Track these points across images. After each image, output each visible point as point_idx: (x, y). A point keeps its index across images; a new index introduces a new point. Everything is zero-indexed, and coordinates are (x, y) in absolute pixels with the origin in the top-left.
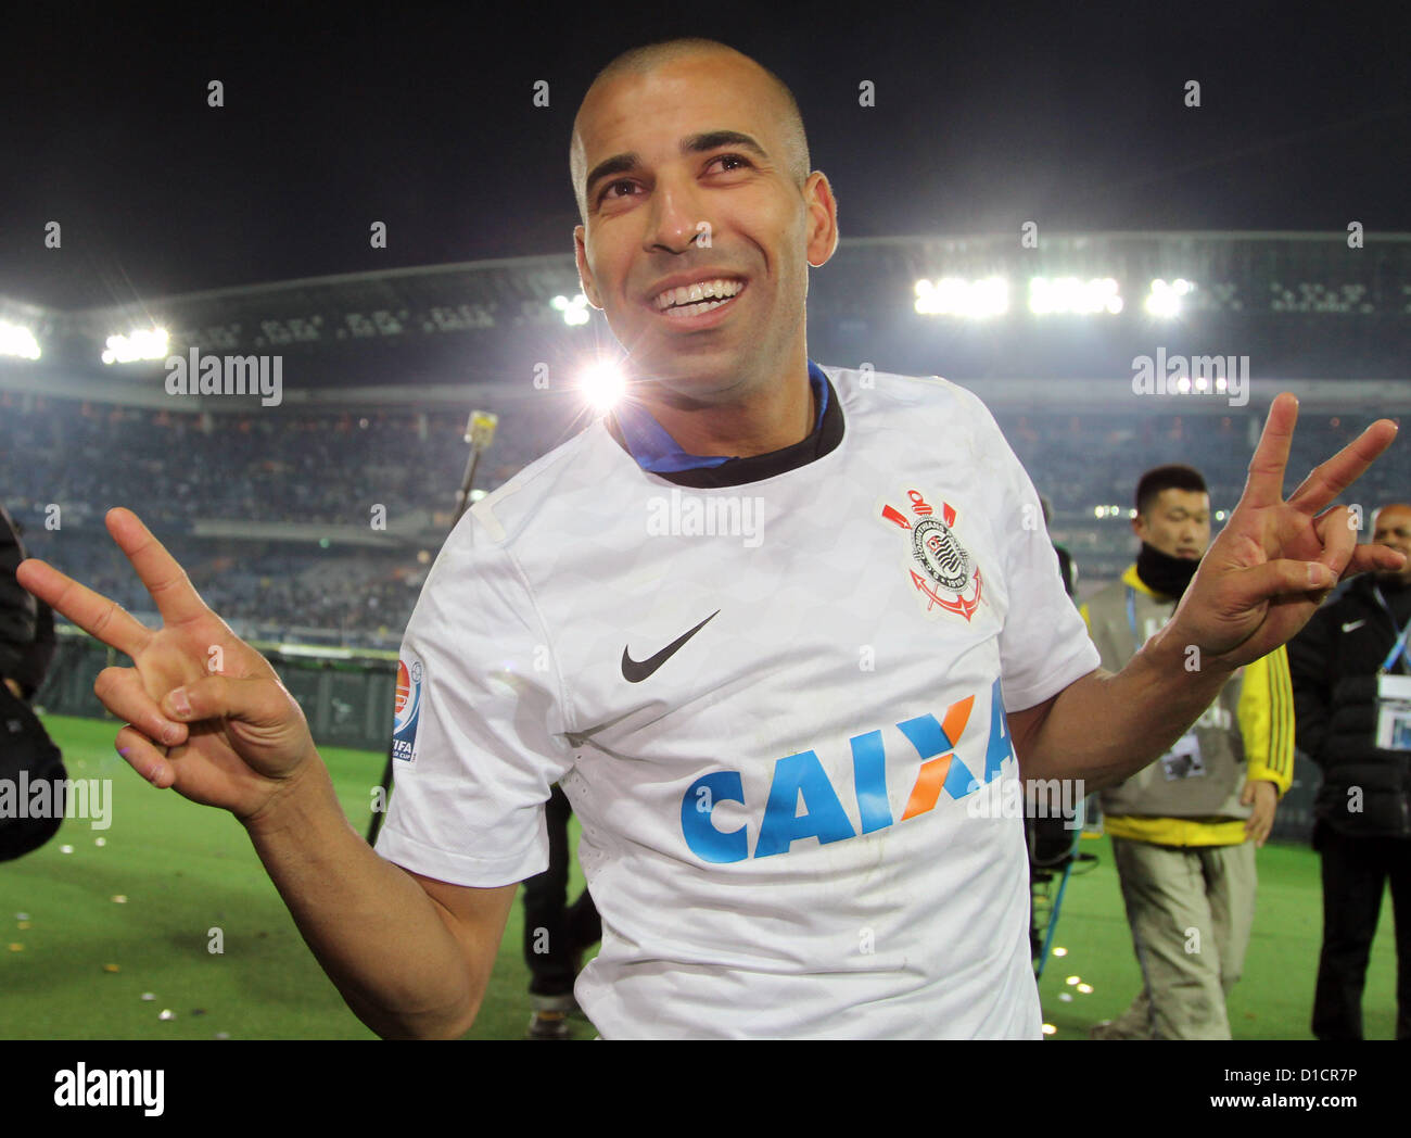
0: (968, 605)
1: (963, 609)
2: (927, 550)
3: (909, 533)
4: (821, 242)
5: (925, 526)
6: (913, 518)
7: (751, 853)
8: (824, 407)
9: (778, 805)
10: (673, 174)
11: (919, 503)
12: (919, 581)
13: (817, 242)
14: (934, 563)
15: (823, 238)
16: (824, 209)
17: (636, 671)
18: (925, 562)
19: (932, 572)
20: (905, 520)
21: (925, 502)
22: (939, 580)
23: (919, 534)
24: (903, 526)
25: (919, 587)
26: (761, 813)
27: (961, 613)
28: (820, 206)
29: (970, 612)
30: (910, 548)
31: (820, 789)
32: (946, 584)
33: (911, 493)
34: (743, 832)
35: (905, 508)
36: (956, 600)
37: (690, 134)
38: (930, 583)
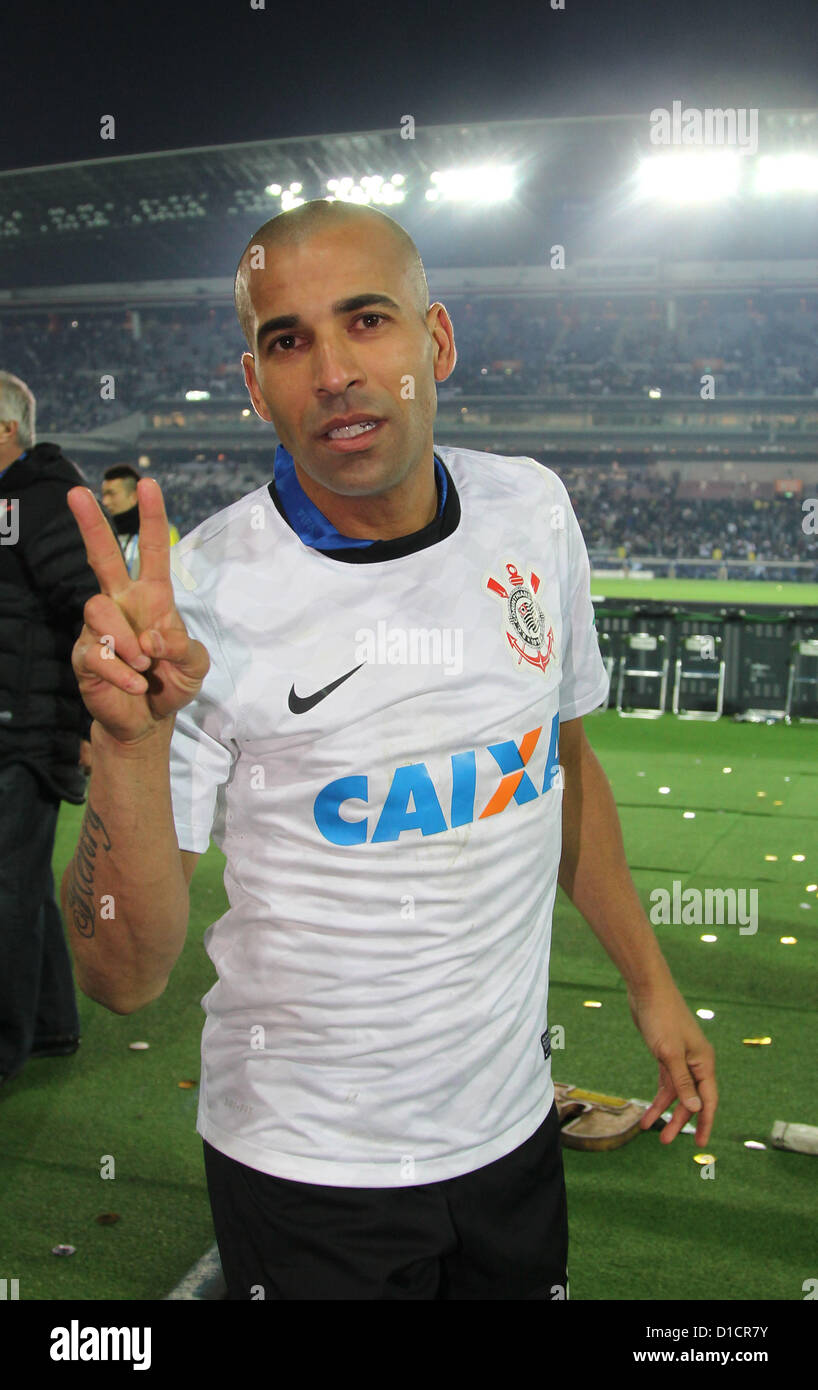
0: (543, 659)
1: (541, 663)
2: (518, 615)
3: (506, 601)
4: (444, 361)
5: (518, 595)
6: (510, 588)
7: (369, 839)
8: (445, 497)
9: (394, 803)
10: (328, 330)
11: (514, 575)
12: (513, 641)
13: (440, 363)
14: (523, 626)
15: (444, 358)
16: (445, 333)
17: (299, 705)
18: (517, 625)
19: (521, 634)
20: (504, 590)
21: (519, 574)
22: (526, 640)
23: (514, 602)
24: (502, 596)
25: (512, 645)
26: (379, 809)
27: (539, 666)
28: (441, 332)
29: (545, 665)
30: (507, 613)
31: (427, 793)
32: (530, 643)
33: (509, 566)
34: (364, 823)
35: (504, 581)
36: (536, 656)
37: (340, 298)
38: (520, 642)
